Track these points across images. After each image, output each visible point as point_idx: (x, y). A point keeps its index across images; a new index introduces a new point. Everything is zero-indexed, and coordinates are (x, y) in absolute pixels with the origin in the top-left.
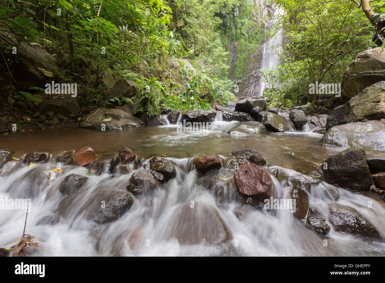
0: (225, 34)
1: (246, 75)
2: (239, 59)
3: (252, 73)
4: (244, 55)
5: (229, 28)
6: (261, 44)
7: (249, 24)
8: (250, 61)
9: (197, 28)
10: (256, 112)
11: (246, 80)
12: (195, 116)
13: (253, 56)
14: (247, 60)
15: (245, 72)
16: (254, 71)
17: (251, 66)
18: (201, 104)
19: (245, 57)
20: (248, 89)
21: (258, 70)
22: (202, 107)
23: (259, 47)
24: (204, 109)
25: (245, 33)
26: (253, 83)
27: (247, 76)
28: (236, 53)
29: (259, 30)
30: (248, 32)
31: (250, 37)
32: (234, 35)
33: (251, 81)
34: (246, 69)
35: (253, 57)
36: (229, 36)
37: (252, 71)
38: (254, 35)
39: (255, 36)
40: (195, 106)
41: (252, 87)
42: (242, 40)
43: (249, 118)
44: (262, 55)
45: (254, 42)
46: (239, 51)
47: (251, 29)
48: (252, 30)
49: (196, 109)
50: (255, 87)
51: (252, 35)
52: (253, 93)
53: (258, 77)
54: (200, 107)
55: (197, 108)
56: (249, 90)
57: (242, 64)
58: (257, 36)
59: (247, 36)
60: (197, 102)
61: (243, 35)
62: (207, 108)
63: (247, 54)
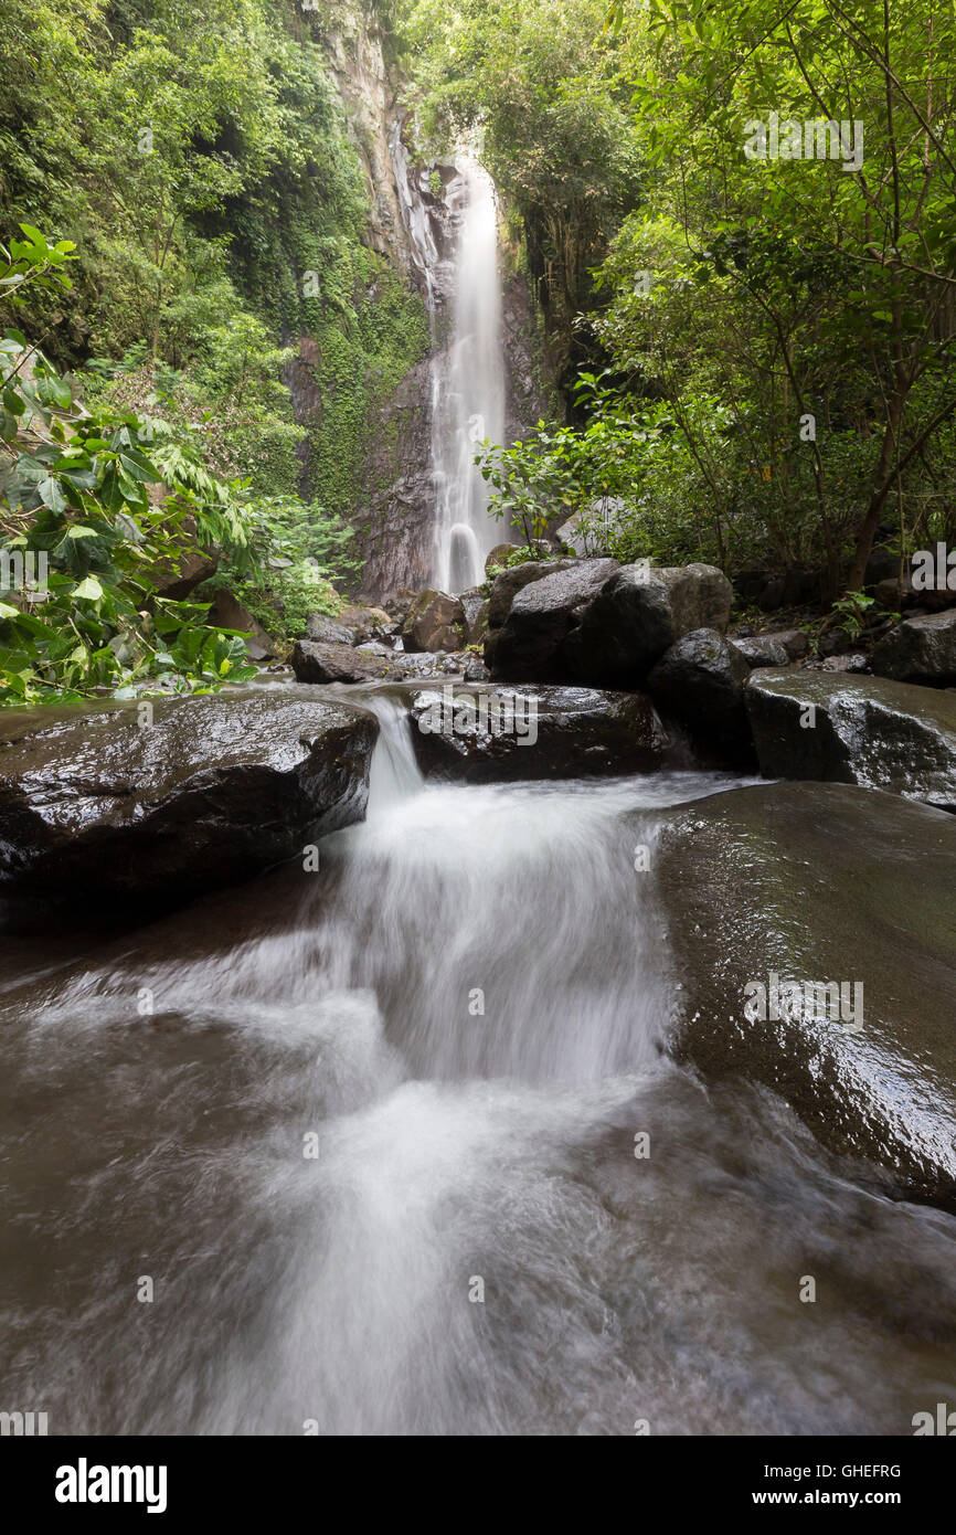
0: (252, 291)
1: (367, 497)
2: (331, 420)
3: (394, 489)
4: (351, 403)
5: (265, 266)
6: (419, 361)
7: (356, 262)
8: (379, 431)
9: (91, 225)
10: (717, 676)
11: (370, 518)
12: (124, 793)
13: (390, 409)
14: (366, 430)
15: (362, 482)
16: (402, 480)
17: (386, 454)
18: (170, 639)
19: (355, 413)
20: (381, 560)
21: (418, 476)
22: (185, 658)
23: (412, 371)
24: (199, 674)
25: (343, 303)
26: (403, 534)
27: (375, 501)
28: (313, 392)
29: (403, 299)
30: (355, 301)
31: (369, 322)
32: (292, 303)
33: (392, 526)
34: (365, 471)
35: (391, 414)
36: (268, 304)
37: (393, 481)
38: (384, 316)
39: (389, 322)
40: (122, 651)
41: (402, 552)
42: (336, 335)
43: (660, 735)
44: (426, 409)
45: (387, 348)
46: (327, 384)
47: (368, 287)
48: (371, 292)
49: (136, 680)
50: (411, 554)
51: (374, 316)
52: (410, 581)
53: (420, 507)
54: (165, 658)
55: (141, 668)
56: (391, 568)
57: (343, 446)
58: (399, 324)
59: (355, 315)
60: (138, 620)
61: (338, 308)
62: (226, 665)
63: (363, 403)
